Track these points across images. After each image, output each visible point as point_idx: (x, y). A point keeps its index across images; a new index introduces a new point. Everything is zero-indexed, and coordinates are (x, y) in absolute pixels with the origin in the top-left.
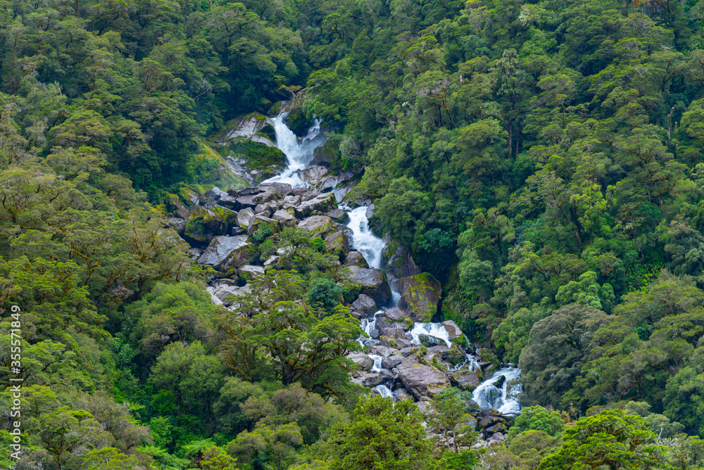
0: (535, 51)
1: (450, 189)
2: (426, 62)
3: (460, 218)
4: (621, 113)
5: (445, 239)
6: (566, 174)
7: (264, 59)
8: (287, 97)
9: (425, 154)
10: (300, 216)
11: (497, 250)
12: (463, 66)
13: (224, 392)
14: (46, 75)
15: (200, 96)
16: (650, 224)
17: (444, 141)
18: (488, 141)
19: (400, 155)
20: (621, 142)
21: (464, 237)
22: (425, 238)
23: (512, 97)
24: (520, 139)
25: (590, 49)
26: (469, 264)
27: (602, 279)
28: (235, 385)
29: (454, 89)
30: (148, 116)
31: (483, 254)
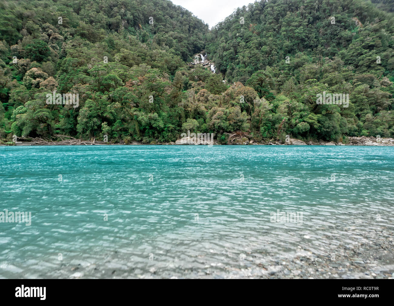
0: (239, 40)
1: (226, 61)
2: (223, 42)
3: (227, 65)
4: (252, 48)
5: (225, 68)
6: (244, 57)
7: (199, 45)
8: (202, 51)
9: (222, 55)
10: (204, 66)
11: (233, 69)
12: (228, 42)
13: (189, 83)
14: (166, 45)
15: (189, 50)
16: (256, 64)
17: (225, 53)
18: (232, 53)
19: (218, 56)
20: (252, 52)
21: (228, 67)
22: (223, 68)
23: (235, 47)
24: (236, 53)
25: (247, 39)
26: (228, 71)
27: (249, 72)
28: (191, 82)
29: (227, 46)
30: (181, 51)
31: (231, 70)
